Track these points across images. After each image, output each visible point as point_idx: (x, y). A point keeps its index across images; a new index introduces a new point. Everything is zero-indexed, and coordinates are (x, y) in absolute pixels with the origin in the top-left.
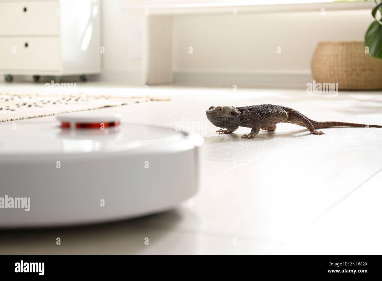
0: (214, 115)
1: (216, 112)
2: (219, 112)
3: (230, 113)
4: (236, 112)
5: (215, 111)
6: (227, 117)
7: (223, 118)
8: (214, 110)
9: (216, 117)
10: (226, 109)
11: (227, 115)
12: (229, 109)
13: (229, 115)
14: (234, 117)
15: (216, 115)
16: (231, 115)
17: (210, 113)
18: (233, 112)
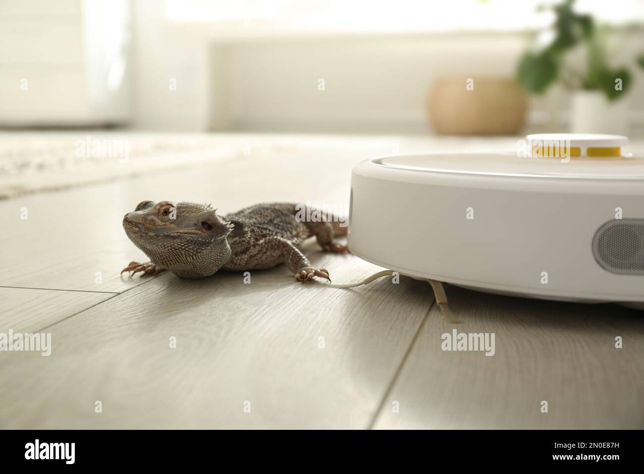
0: (147, 229)
1: (153, 220)
2: (162, 221)
3: (200, 224)
4: (219, 223)
5: (150, 217)
6: (188, 237)
7: (174, 238)
8: (148, 215)
9: (152, 234)
10: (188, 210)
11: (190, 231)
12: (197, 211)
13: (196, 229)
14: (212, 237)
15: (154, 228)
16: (203, 232)
17: (135, 223)
18: (209, 222)
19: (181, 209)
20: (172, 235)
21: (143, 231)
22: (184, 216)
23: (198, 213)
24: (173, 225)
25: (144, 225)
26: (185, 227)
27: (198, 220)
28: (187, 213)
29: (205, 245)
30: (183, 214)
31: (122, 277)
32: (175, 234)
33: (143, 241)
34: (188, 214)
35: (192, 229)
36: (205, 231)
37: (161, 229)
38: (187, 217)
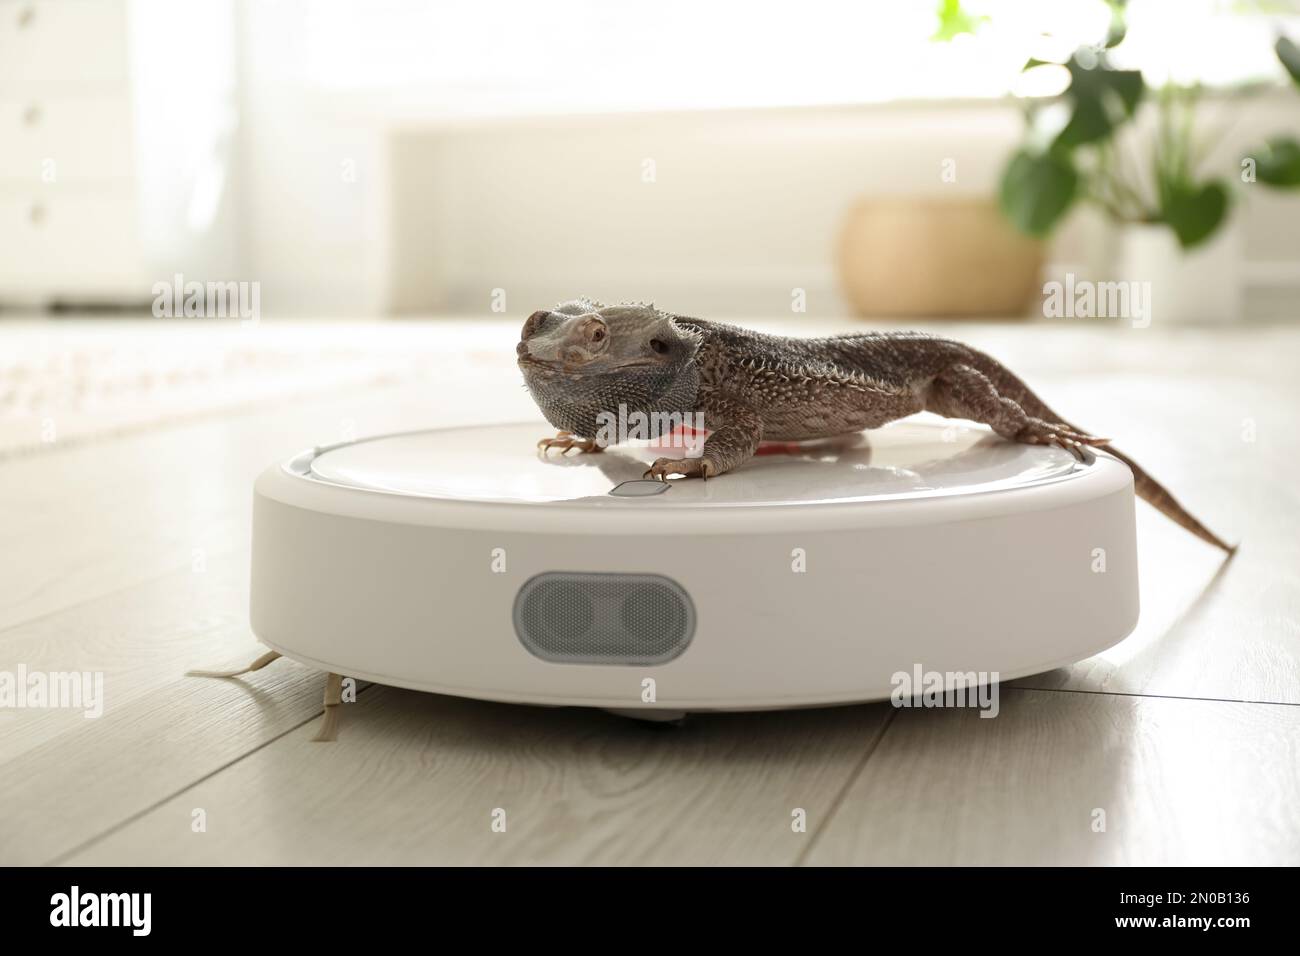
0: (569, 370)
1: (577, 354)
2: (593, 351)
3: (649, 344)
4: (675, 338)
5: (572, 349)
6: (638, 371)
7: (615, 377)
8: (567, 344)
10: (626, 324)
11: (638, 361)
12: (641, 324)
13: (645, 356)
14: (672, 364)
15: (580, 366)
16: (656, 358)
17: (547, 362)
18: (662, 339)
19: (613, 325)
20: (611, 372)
21: (563, 374)
22: (622, 336)
23: (643, 327)
24: (607, 355)
25: (561, 363)
26: (629, 356)
27: (645, 340)
28: (627, 329)
29: (666, 380)
30: (620, 333)
31: (546, 455)
32: (616, 370)
33: (563, 391)
34: (628, 333)
35: (641, 358)
36: (659, 356)
37: (591, 365)
38: (628, 337)
